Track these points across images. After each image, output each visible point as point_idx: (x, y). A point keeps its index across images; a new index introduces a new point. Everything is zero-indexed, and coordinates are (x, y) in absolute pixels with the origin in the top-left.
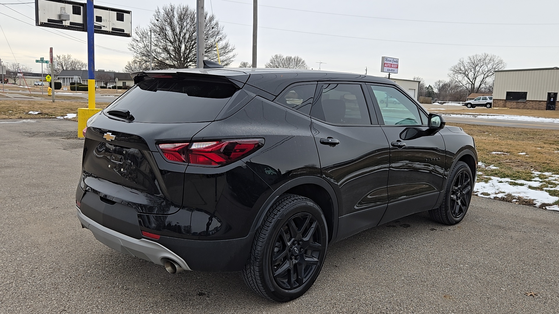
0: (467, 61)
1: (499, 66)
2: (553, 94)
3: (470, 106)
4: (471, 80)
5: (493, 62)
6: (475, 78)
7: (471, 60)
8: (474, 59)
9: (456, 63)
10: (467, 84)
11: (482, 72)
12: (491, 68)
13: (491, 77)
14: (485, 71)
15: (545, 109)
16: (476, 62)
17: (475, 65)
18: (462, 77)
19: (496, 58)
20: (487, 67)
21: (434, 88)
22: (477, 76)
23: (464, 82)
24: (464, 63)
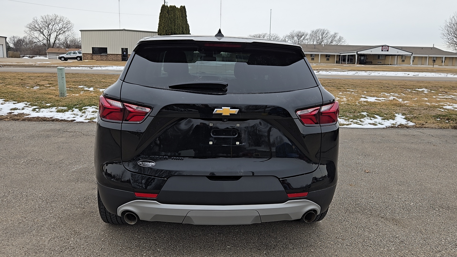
0: (40, 20)
1: (68, 25)
2: (125, 49)
3: (64, 59)
4: (46, 36)
5: (63, 22)
6: (50, 35)
7: (43, 19)
8: (46, 19)
9: (31, 21)
10: (43, 40)
11: (55, 30)
12: (62, 27)
13: (63, 34)
14: (57, 30)
15: (121, 60)
16: (48, 22)
17: (48, 24)
18: (38, 34)
19: (65, 18)
20: (58, 26)
21: (9, 43)
22: (51, 33)
23: (41, 39)
24: (38, 22)
